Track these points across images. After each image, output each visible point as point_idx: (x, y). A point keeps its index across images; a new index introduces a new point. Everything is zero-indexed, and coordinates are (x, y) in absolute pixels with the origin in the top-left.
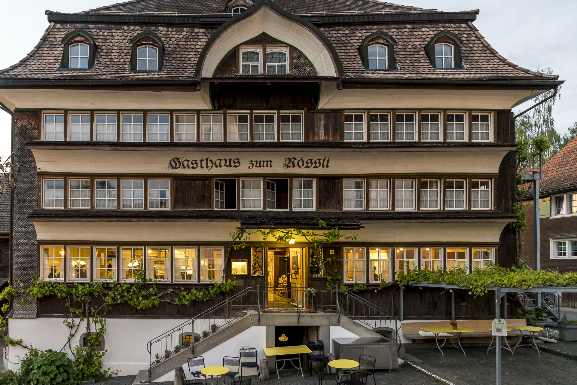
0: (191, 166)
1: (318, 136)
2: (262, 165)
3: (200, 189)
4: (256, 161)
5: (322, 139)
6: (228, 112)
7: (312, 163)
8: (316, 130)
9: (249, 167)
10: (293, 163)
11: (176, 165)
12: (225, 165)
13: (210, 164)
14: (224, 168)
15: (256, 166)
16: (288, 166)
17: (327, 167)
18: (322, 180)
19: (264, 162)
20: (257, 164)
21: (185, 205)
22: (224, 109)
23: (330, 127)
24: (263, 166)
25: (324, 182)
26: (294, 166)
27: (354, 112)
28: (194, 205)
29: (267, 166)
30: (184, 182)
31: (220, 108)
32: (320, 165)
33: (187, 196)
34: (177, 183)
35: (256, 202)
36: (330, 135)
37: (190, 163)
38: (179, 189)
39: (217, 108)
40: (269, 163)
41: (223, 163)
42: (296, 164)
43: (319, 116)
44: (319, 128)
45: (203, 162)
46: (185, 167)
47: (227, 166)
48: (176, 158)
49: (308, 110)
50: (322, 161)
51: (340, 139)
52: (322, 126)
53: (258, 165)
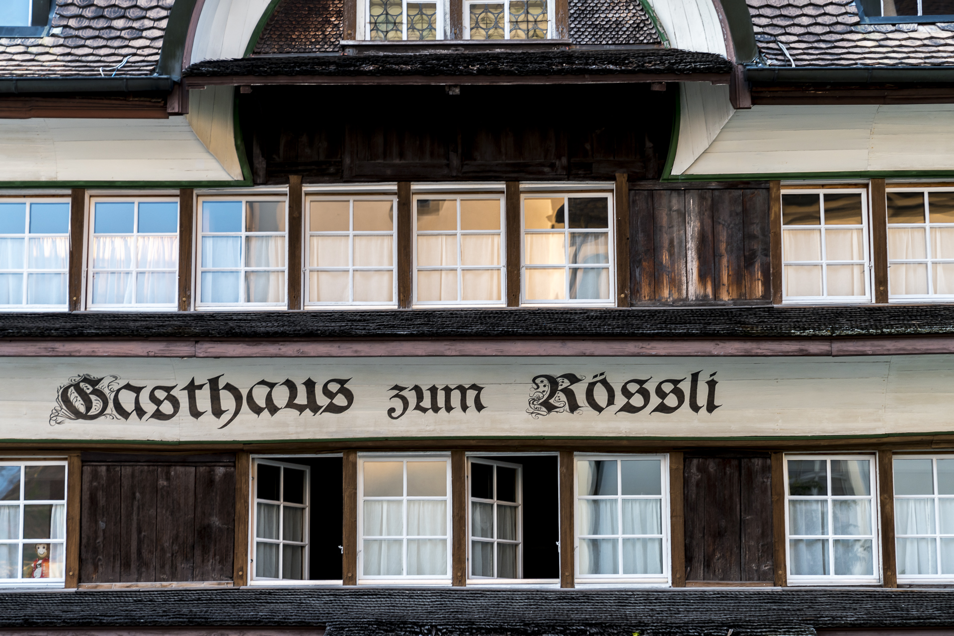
0: (149, 407)
1: (675, 283)
2: (441, 402)
3: (191, 500)
4: (417, 389)
5: (692, 297)
6: (307, 188)
7: (645, 394)
8: (665, 258)
9: (392, 410)
10: (569, 394)
11: (89, 405)
12: (291, 404)
13: (227, 401)
14: (287, 416)
15: (418, 407)
16: (550, 408)
17: (711, 407)
18: (695, 461)
19: (448, 390)
20: (420, 397)
21: (126, 565)
22: (294, 179)
23: (723, 247)
24: (449, 408)
25: (701, 469)
26: (574, 407)
27: (823, 186)
28: (163, 567)
29: (464, 408)
30: (127, 471)
31: (273, 176)
32: (681, 401)
33: (134, 525)
34: (95, 476)
35: (427, 550)
36: (725, 279)
37: (144, 396)
38: (102, 501)
39: (262, 173)
40: (471, 395)
41: (281, 396)
42: (581, 398)
43: (675, 203)
44: (678, 252)
45: (198, 392)
46: (125, 414)
47: (301, 409)
48: (86, 380)
49: (633, 179)
50: (685, 387)
51: (766, 295)
52: (691, 245)
53: (427, 403)
